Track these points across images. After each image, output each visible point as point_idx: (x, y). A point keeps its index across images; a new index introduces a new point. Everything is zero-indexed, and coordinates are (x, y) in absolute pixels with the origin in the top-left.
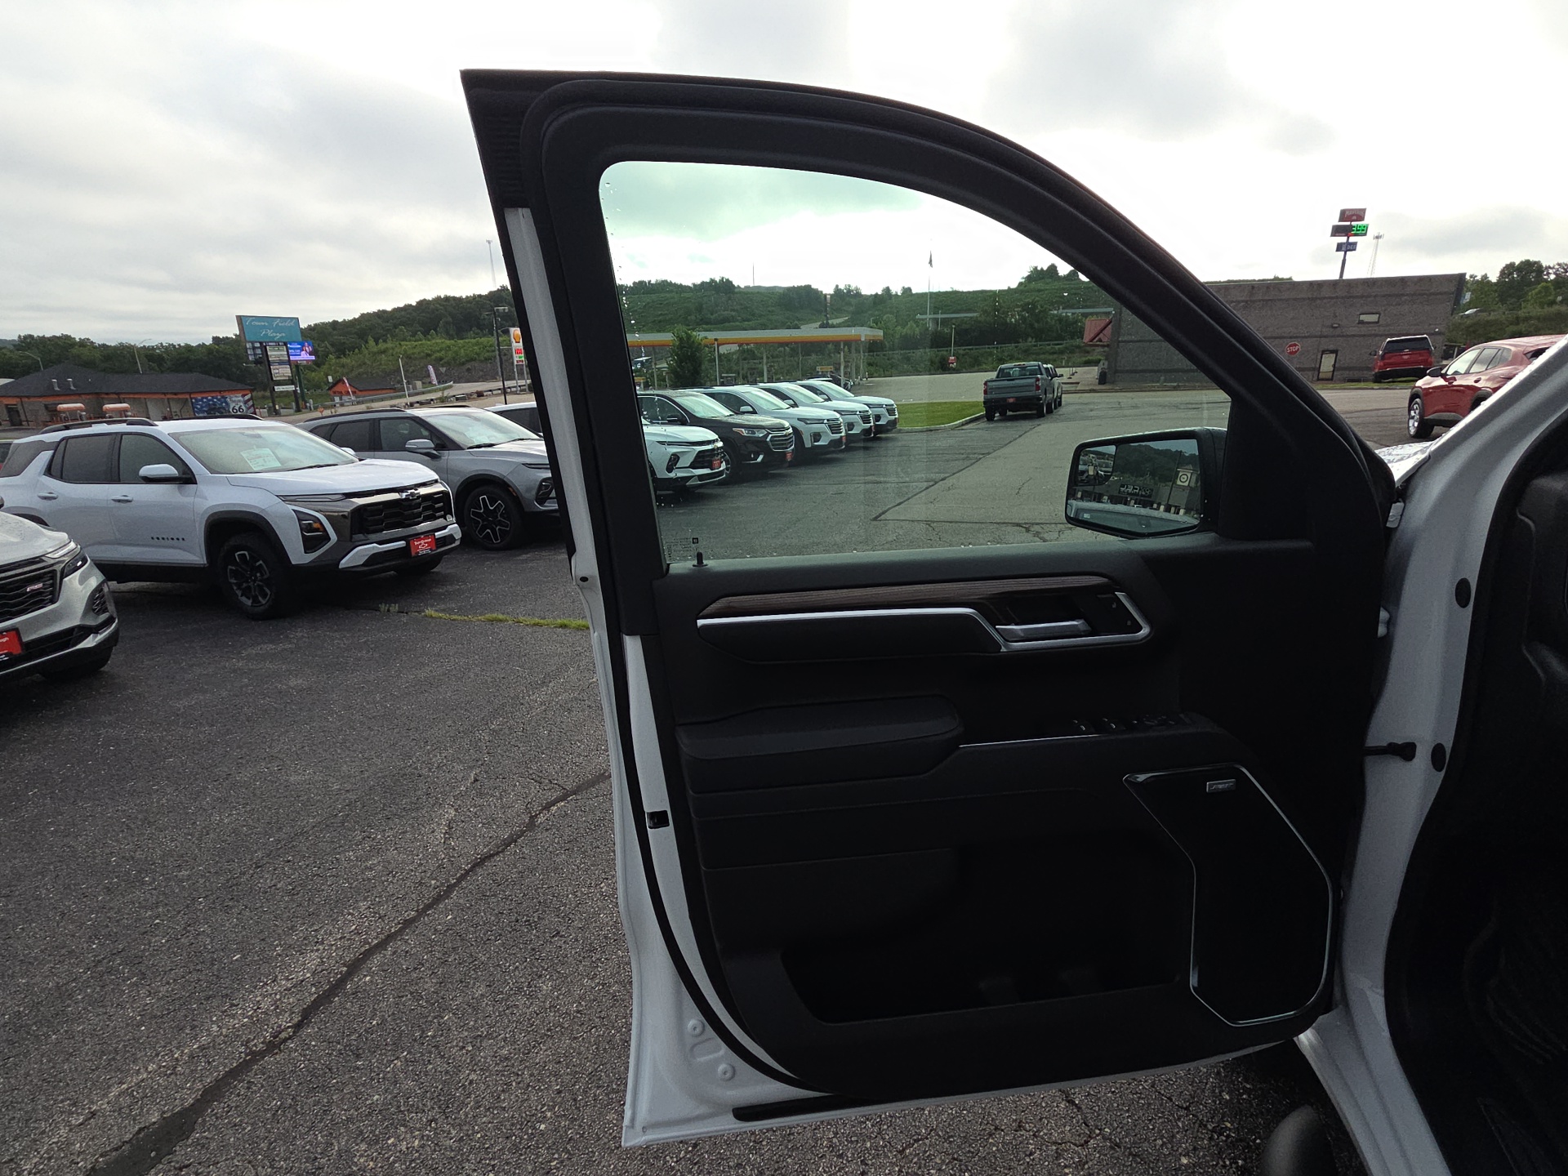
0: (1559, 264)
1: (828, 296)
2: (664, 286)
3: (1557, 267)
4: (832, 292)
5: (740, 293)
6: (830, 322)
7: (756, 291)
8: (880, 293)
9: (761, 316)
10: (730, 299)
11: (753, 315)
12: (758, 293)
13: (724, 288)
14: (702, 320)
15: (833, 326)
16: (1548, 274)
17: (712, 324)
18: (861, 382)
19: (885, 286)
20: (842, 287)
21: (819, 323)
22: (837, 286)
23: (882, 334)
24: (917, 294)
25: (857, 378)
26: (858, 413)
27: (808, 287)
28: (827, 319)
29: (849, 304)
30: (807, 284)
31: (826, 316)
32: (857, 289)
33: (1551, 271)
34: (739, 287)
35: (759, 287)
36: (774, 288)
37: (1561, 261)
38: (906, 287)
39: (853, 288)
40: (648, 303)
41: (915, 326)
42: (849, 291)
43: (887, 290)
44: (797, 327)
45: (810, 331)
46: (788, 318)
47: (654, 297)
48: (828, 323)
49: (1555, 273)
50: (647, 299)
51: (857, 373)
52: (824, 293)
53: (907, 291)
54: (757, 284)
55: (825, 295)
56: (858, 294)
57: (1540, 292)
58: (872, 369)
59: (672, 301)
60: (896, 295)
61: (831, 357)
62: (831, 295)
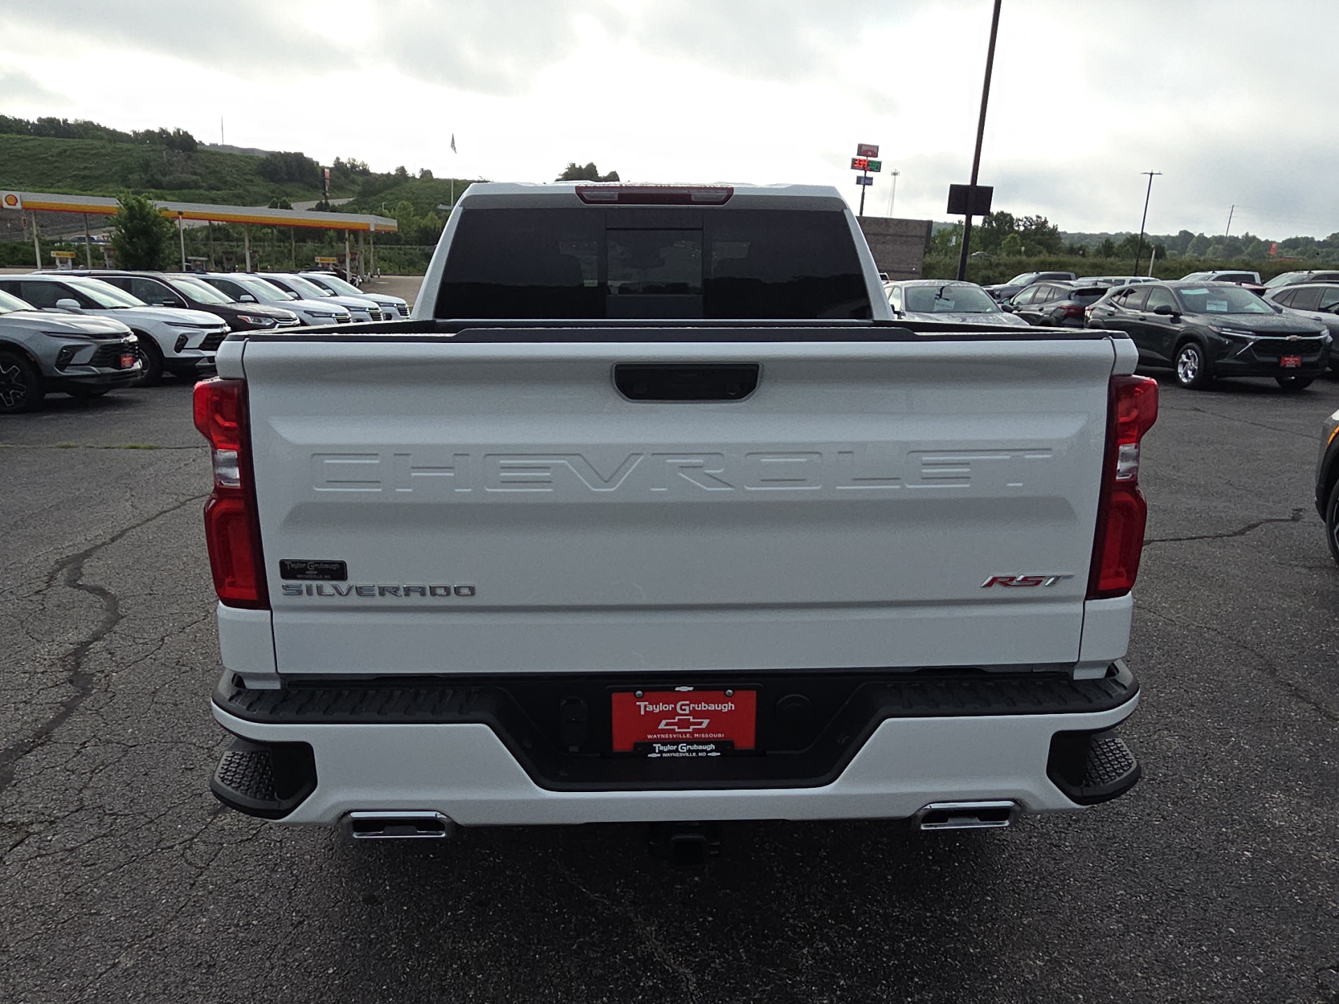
0: (1026, 218)
1: (326, 170)
2: (87, 130)
3: (1025, 220)
4: (331, 165)
5: (203, 151)
6: (329, 201)
7: (228, 152)
8: (393, 172)
9: (235, 185)
10: (190, 157)
11: (226, 182)
12: (230, 154)
13: (182, 143)
14: (148, 181)
15: (334, 210)
16: (1018, 225)
17: (163, 188)
18: (372, 280)
19: (399, 165)
20: (344, 160)
21: (317, 202)
22: (338, 159)
23: (396, 225)
24: (438, 179)
25: (367, 274)
26: (367, 310)
27: (299, 157)
28: (327, 198)
29: (353, 182)
30: (298, 151)
31: (324, 194)
32: (364, 165)
33: (1020, 223)
34: (201, 143)
35: (231, 147)
36: (253, 150)
37: (1027, 216)
38: (425, 169)
39: (358, 162)
40: (65, 151)
41: (436, 217)
42: (354, 166)
43: (402, 170)
44: (286, 206)
45: (302, 212)
46: (273, 192)
47: (72, 142)
48: (327, 204)
49: (1023, 225)
50: (61, 144)
51: (367, 269)
52: (320, 165)
53: (426, 174)
54: (226, 143)
55: (323, 169)
56: (365, 172)
57: (1010, 242)
58: (385, 265)
59: (103, 151)
60: (414, 177)
61: (332, 246)
62: (331, 169)
